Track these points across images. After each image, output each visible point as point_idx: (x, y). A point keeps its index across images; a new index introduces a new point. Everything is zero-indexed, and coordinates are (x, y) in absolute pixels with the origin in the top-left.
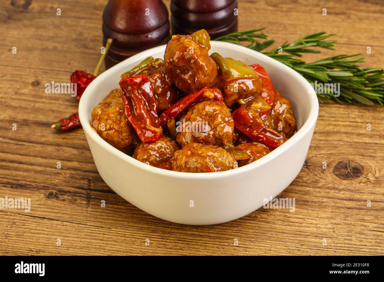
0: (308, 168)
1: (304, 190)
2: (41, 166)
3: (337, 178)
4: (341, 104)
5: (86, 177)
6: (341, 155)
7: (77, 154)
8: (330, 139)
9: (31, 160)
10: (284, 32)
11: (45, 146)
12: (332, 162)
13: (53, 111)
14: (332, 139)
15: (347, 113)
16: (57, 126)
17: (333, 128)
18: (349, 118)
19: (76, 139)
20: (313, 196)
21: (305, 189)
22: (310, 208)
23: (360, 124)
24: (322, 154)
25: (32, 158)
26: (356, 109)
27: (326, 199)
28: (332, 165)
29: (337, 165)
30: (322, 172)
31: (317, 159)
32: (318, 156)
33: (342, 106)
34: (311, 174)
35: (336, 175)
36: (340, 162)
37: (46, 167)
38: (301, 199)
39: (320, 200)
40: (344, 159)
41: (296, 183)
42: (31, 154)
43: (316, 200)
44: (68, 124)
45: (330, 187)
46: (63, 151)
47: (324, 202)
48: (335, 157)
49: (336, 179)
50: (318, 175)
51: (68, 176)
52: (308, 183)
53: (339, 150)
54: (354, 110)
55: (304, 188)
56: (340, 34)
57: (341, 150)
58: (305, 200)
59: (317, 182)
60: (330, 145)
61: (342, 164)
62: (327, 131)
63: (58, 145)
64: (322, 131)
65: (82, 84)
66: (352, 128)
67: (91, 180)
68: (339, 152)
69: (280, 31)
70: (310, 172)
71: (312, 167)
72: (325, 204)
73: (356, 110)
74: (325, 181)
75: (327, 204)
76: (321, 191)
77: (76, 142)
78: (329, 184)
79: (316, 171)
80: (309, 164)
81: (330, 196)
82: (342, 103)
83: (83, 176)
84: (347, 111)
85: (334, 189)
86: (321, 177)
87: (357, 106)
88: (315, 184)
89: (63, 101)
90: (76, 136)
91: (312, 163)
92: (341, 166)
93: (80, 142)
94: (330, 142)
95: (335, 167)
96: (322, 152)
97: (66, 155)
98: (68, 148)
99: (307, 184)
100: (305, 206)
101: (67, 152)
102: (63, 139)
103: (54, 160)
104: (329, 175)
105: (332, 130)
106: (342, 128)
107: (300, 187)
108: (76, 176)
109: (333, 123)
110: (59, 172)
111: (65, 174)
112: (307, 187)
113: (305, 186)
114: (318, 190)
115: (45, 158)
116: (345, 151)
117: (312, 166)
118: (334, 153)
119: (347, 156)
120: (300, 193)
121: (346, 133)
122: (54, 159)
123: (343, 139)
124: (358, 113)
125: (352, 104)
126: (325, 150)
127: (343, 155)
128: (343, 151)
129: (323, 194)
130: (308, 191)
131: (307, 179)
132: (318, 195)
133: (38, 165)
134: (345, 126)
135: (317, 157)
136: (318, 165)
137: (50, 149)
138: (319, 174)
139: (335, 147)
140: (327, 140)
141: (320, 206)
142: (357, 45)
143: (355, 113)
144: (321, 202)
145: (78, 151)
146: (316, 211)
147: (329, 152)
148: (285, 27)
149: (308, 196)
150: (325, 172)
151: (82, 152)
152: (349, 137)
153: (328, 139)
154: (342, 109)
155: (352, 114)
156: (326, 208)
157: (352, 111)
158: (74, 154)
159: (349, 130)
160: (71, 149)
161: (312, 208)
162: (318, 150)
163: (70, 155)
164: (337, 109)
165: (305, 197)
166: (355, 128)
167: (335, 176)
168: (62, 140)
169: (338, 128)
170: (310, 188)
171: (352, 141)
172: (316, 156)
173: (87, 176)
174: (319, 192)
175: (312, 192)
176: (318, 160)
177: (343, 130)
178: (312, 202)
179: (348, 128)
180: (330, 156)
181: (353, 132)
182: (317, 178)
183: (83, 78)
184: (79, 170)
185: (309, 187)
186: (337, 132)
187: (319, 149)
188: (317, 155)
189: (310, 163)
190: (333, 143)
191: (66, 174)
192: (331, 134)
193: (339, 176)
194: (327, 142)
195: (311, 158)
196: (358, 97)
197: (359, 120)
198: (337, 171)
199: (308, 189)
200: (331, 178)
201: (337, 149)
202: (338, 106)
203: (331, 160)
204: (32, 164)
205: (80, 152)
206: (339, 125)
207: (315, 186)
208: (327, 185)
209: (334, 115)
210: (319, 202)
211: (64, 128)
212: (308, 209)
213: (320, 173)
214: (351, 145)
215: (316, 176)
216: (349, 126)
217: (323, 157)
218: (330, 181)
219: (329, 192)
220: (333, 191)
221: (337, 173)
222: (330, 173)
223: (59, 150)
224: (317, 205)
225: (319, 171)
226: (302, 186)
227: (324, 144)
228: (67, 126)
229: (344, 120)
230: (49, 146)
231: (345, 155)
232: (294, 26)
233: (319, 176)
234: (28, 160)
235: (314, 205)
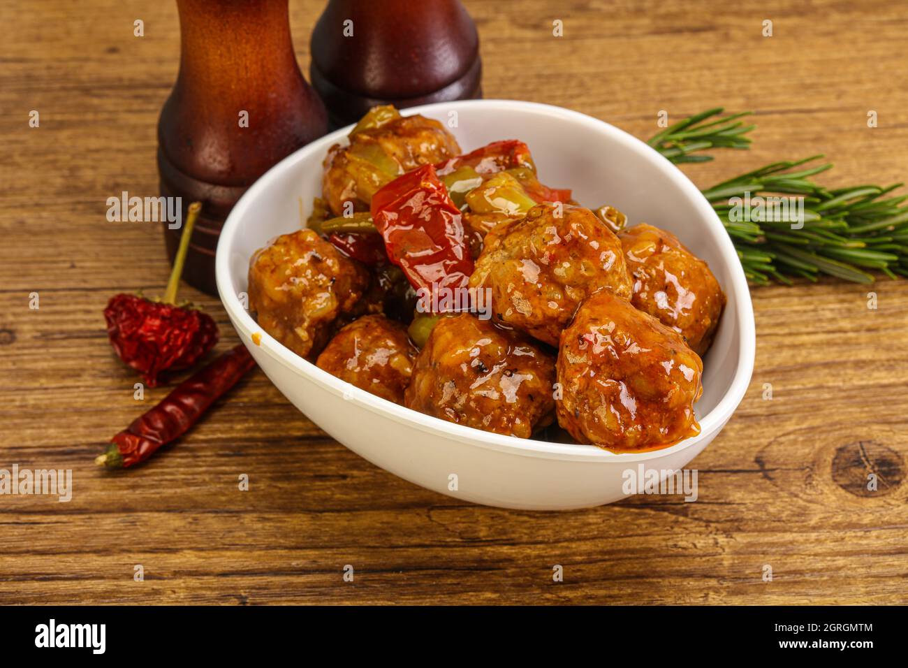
0: (770, 479)
1: (782, 540)
2: (102, 578)
3: (850, 496)
4: (788, 286)
5: (231, 592)
6: (835, 430)
7: (184, 527)
8: (796, 387)
9: (73, 563)
10: (583, 99)
11: (93, 516)
12: (821, 450)
13: (79, 412)
14: (801, 387)
15: (811, 307)
16: (110, 457)
17: (793, 356)
18: (820, 320)
19: (164, 483)
20: (810, 555)
21: (783, 538)
22: (813, 588)
23: (851, 335)
24: (789, 434)
25: (70, 558)
26: (829, 293)
27: (841, 558)
28: (825, 461)
29: (836, 458)
30: (806, 485)
31: (782, 448)
32: (783, 439)
33: (793, 291)
34: (781, 494)
35: (841, 486)
36: (840, 450)
37: (115, 578)
38: (782, 570)
39: (830, 563)
40: (846, 440)
41: (756, 526)
42: (65, 545)
43: (819, 565)
44: (139, 448)
45: (840, 523)
46: (145, 524)
47: (839, 569)
48: (823, 436)
49: (847, 500)
50: (801, 495)
51: (182, 595)
52: (784, 521)
53: (827, 416)
54: (826, 297)
55: (779, 535)
56: (723, 87)
57: (831, 414)
58: (792, 568)
59: (803, 513)
60: (800, 405)
61: (847, 455)
62: (779, 365)
63: (126, 509)
64: (767, 368)
65: (149, 334)
66: (835, 349)
67: (246, 598)
68: (829, 421)
69: (572, 97)
70: (777, 489)
71: (777, 474)
72: (843, 574)
73: (831, 298)
74: (823, 507)
75: (849, 572)
76: (823, 537)
77: (168, 492)
78: (835, 514)
79: (791, 484)
80: (768, 466)
81: (849, 548)
82: (790, 282)
83: (222, 589)
84: (810, 303)
85: (851, 526)
86: (810, 498)
87: (829, 284)
88: (803, 522)
89: (94, 376)
90: (163, 474)
91: (774, 463)
92: (846, 459)
93: (179, 490)
94: (798, 397)
95: (834, 464)
96: (790, 426)
97: (156, 534)
98: (156, 515)
99: (782, 524)
100: (797, 586)
101: (156, 527)
102: (134, 487)
103: (131, 555)
104: (826, 490)
105: (791, 363)
106: (812, 351)
107: (769, 534)
108: (204, 592)
109: (788, 341)
110: (155, 587)
111: (174, 592)
112: (785, 531)
113: (779, 531)
114: (813, 536)
115: (104, 552)
116: (842, 417)
117: (777, 471)
118: (819, 427)
119: (851, 428)
120: (774, 550)
121: (826, 365)
122: (129, 551)
123: (825, 384)
124: (838, 306)
125: (819, 283)
126: (794, 421)
127: (841, 429)
128: (837, 418)
129: (830, 545)
130: (791, 543)
131: (779, 508)
132: (819, 549)
133: (94, 578)
134: (818, 345)
135: (781, 444)
136: (790, 467)
137: (108, 523)
138: (801, 491)
139: (815, 409)
140: (789, 393)
141: (836, 582)
142: (771, 113)
143: (831, 306)
144: (832, 570)
145: (185, 518)
146: (830, 595)
147: (804, 426)
148: (582, 84)
149: (795, 557)
150: (814, 482)
151: (195, 519)
152: (838, 375)
153: (789, 387)
154: (796, 300)
155: (823, 309)
156: (849, 584)
157: (822, 302)
158: (176, 530)
159: (832, 355)
160: (163, 516)
161: (818, 589)
162: (776, 423)
163: (166, 535)
164: (783, 299)
165: (789, 560)
166: (845, 348)
167: (842, 491)
168: (130, 491)
169: (804, 352)
170: (794, 535)
171: (848, 385)
172: (776, 441)
173: (232, 588)
174: (818, 541)
175: (802, 543)
176: (785, 450)
177: (817, 357)
178: (813, 571)
179: (826, 349)
180: (810, 435)
181: (843, 359)
182: (801, 502)
183: (150, 320)
184: (207, 574)
185: (791, 532)
186: (806, 366)
187: (777, 418)
188: (780, 436)
189: (769, 462)
190: (806, 398)
191: (176, 590)
192: (793, 373)
193: (851, 489)
194: (792, 398)
195: (768, 449)
196: (833, 265)
197: (845, 324)
198: (841, 475)
199: (788, 537)
200: (834, 498)
201: (821, 412)
202: (783, 290)
203: (818, 445)
204: (78, 578)
205: (190, 520)
206: (802, 345)
207: (804, 526)
208: (832, 517)
209: (782, 319)
210: (827, 569)
211: (127, 460)
212: (807, 595)
213: (804, 486)
214: (850, 396)
215: (796, 496)
216: (829, 344)
217: (795, 442)
218: (834, 505)
219: (843, 539)
220: (850, 534)
221: (843, 481)
222: (827, 485)
223: (133, 523)
224: (825, 578)
225: (798, 484)
226: (773, 530)
227: (784, 404)
228: (136, 452)
229: (810, 329)
230: (102, 515)
231: (846, 428)
232: (604, 79)
233: (805, 497)
234: (61, 565)
235: (818, 579)
